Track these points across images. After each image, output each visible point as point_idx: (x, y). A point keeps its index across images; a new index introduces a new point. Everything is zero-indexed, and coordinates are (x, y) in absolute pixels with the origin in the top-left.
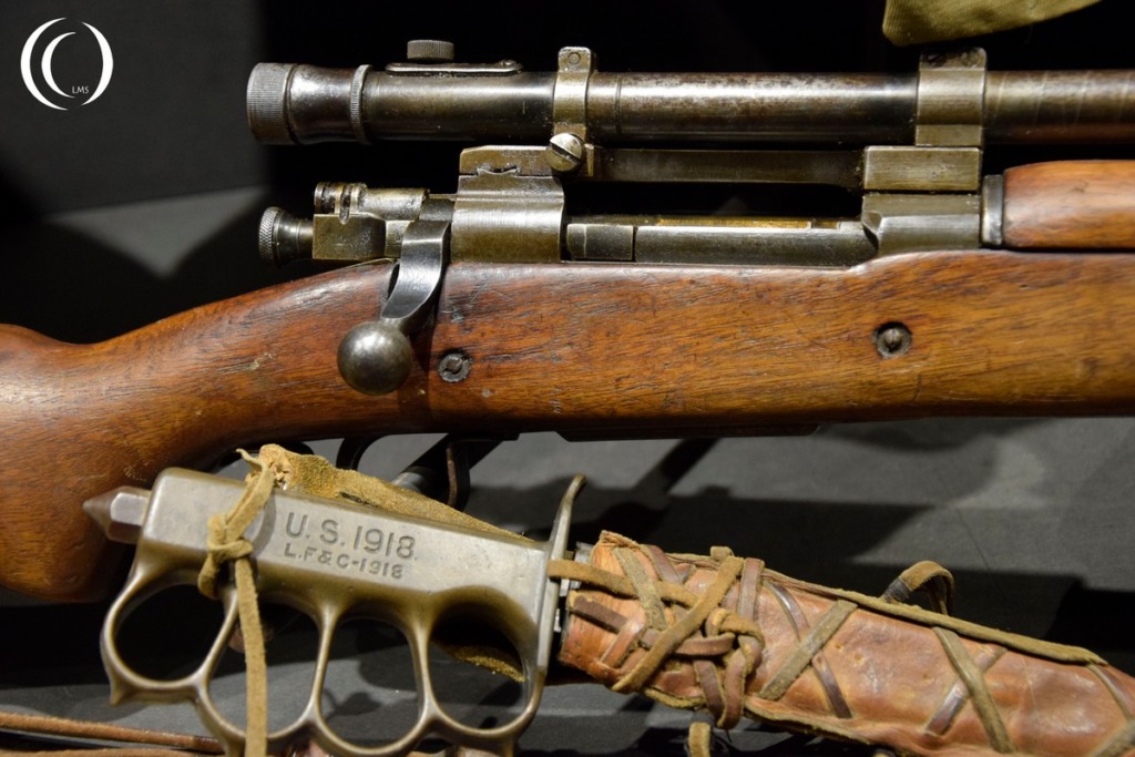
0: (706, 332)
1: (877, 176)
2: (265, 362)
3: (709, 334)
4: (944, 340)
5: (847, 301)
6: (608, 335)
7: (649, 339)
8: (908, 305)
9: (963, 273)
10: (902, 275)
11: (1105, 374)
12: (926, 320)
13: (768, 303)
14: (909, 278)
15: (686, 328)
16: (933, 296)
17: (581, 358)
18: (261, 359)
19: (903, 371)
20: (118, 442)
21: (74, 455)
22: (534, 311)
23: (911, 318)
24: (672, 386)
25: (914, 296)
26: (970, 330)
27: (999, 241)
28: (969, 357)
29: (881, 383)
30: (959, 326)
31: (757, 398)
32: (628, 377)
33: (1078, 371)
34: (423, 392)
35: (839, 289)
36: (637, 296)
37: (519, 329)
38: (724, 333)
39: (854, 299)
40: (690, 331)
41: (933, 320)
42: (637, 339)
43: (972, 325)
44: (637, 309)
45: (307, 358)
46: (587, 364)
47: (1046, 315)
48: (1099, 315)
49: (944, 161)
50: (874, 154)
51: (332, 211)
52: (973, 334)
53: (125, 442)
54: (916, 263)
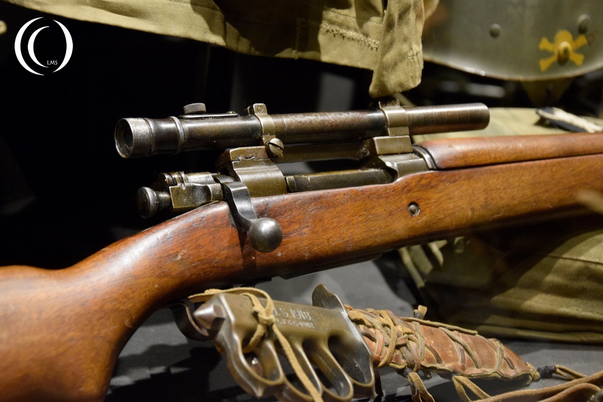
0: (354, 215)
1: (381, 149)
2: (183, 255)
3: (356, 215)
4: (429, 207)
5: (397, 196)
6: (320, 220)
7: (335, 220)
8: (416, 194)
9: (429, 180)
10: (411, 184)
11: (477, 213)
12: (422, 200)
13: (372, 199)
14: (414, 184)
15: (347, 214)
16: (423, 190)
17: (313, 232)
18: (182, 254)
19: (420, 221)
20: (121, 308)
21: (101, 318)
22: (291, 214)
23: (418, 200)
24: (348, 239)
25: (417, 191)
26: (436, 202)
27: (435, 168)
28: (438, 212)
29: (414, 227)
30: (433, 201)
31: (377, 240)
32: (331, 237)
33: (470, 213)
34: (254, 258)
35: (393, 191)
36: (327, 203)
37: (287, 223)
38: (361, 214)
39: (399, 194)
40: (349, 215)
41: (424, 200)
42: (331, 221)
43: (437, 200)
44: (328, 208)
45: (202, 250)
46: (315, 235)
47: (456, 193)
48: (470, 192)
49: (400, 141)
50: (377, 140)
51: (176, 184)
52: (437, 203)
53: (124, 307)
54: (413, 178)
